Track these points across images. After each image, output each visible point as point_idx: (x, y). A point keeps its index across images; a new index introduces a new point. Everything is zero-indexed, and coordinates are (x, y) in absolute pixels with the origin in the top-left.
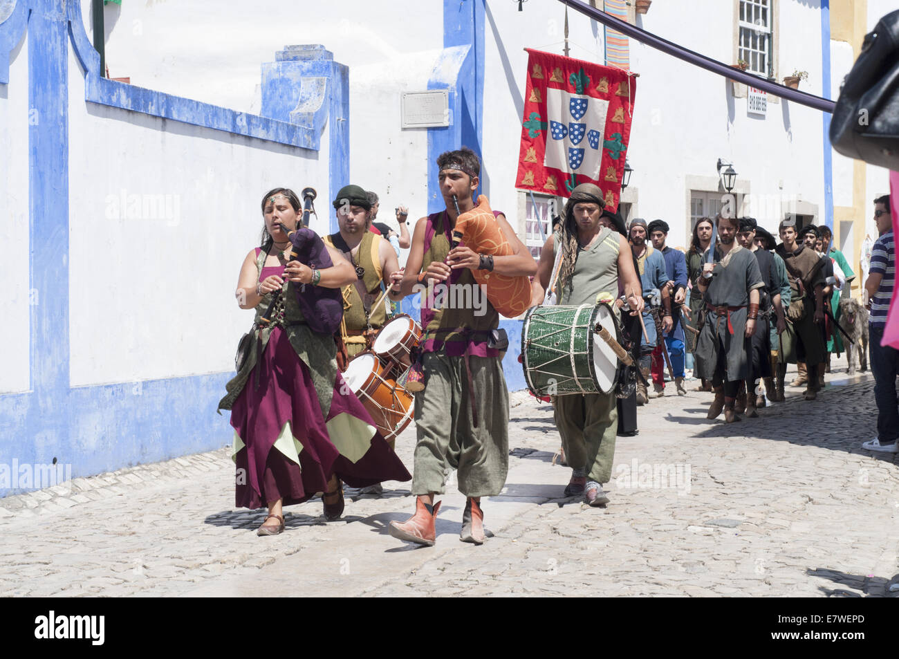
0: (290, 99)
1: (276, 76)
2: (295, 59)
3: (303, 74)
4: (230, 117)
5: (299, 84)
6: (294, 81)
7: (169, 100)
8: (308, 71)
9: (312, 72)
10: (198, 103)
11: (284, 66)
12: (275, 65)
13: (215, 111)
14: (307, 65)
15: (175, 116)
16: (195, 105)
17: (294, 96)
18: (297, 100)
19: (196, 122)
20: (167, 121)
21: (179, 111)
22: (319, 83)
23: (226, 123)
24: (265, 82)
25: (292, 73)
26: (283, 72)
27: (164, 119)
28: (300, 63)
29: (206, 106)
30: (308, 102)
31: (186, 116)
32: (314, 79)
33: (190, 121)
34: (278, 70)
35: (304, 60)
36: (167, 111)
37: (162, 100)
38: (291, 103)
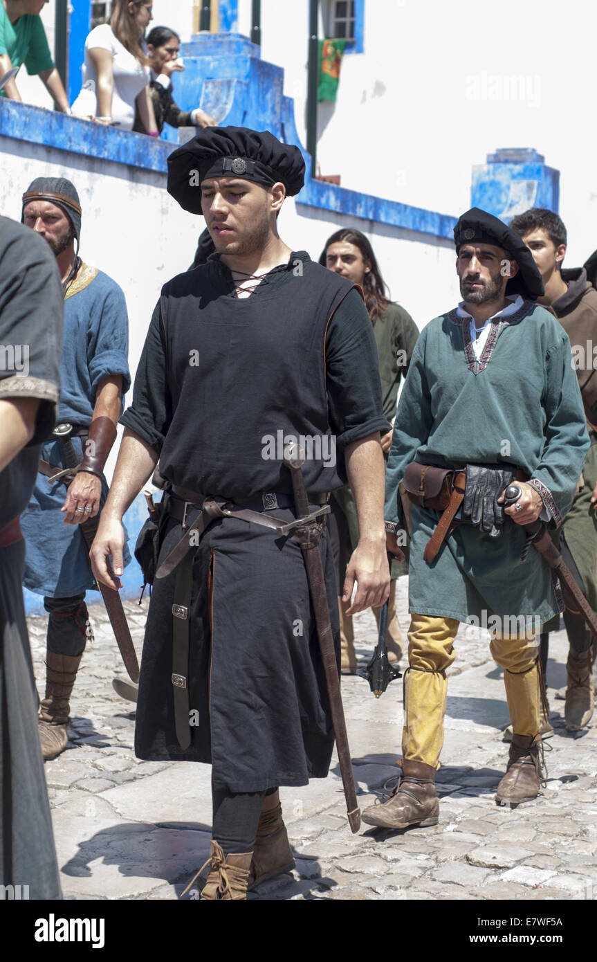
0: (499, 202)
1: (487, 179)
2: (506, 162)
3: (513, 177)
4: (437, 220)
5: (508, 187)
6: (504, 184)
7: (377, 203)
8: (519, 174)
9: (523, 175)
10: (406, 206)
11: (495, 169)
12: (486, 168)
13: (423, 215)
14: (518, 168)
15: (383, 218)
16: (403, 208)
17: (503, 199)
18: (506, 203)
19: (403, 224)
20: (375, 224)
21: (387, 214)
22: (530, 187)
23: (433, 226)
24: (475, 184)
25: (503, 175)
26: (494, 174)
27: (372, 222)
28: (511, 166)
29: (414, 209)
30: (517, 205)
31: (394, 219)
32: (524, 183)
33: (397, 223)
34: (488, 173)
35: (516, 163)
36: (376, 214)
37: (370, 203)
38: (499, 207)
